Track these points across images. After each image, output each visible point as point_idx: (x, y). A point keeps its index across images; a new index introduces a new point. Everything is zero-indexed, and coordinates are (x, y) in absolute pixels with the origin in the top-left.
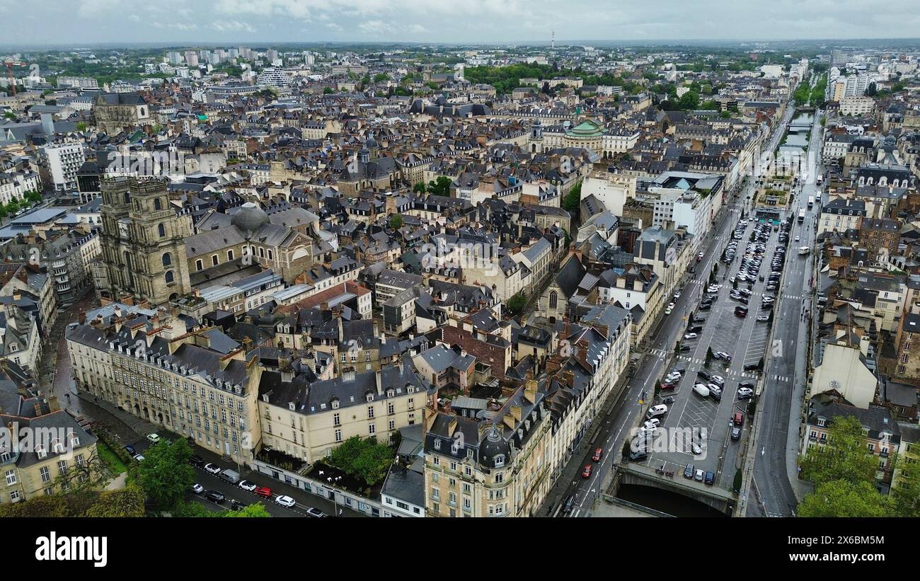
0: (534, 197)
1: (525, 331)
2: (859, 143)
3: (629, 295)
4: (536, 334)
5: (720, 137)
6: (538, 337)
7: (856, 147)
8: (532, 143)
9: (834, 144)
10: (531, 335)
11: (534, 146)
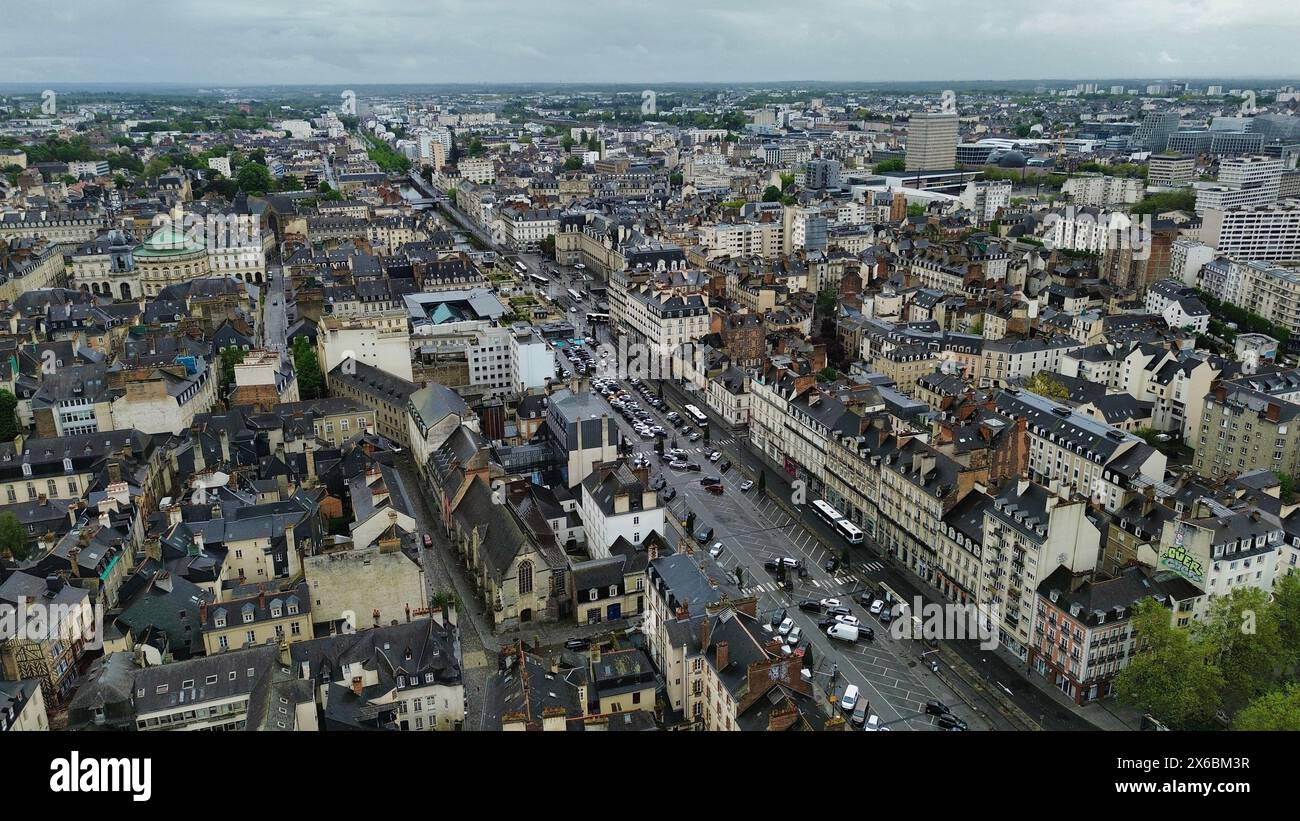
0: (266, 388)
1: (608, 670)
2: (570, 220)
3: (636, 521)
4: (629, 666)
5: (379, 230)
6: (638, 669)
7: (568, 226)
8: (120, 281)
9: (526, 224)
10: (623, 671)
11: (125, 287)
